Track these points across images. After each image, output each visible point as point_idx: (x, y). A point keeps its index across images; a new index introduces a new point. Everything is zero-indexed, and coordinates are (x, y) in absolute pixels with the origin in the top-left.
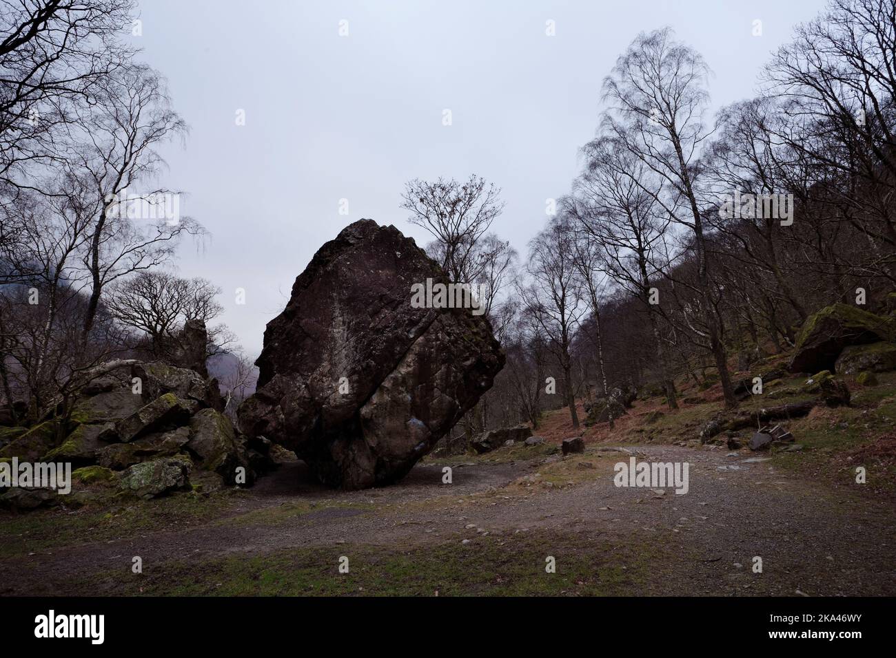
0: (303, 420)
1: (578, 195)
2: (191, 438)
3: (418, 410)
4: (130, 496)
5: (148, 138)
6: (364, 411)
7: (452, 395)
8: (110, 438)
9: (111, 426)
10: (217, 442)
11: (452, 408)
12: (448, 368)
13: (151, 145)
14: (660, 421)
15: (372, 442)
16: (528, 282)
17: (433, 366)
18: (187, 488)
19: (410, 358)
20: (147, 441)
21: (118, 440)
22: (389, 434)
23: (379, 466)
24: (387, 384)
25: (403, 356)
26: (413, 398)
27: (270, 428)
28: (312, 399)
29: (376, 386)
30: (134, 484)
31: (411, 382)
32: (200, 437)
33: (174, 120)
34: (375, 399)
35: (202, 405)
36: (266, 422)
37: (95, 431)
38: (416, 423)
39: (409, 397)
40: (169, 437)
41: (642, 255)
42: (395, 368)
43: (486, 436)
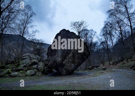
0: (53, 64)
1: (108, 20)
2: (37, 67)
3: (73, 62)
4: (27, 75)
5: (30, 17)
6: (64, 62)
7: (79, 60)
8: (25, 66)
9: (25, 65)
10: (41, 67)
11: (79, 62)
12: (78, 55)
13: (31, 18)
14: (124, 64)
15: (65, 68)
16: (100, 37)
17: (75, 55)
18: (36, 74)
19: (71, 53)
20: (30, 67)
21: (26, 67)
22: (68, 66)
23: (67, 72)
24: (67, 58)
25: (70, 53)
26: (72, 60)
27: (48, 65)
28: (55, 60)
29: (65, 58)
30: (28, 74)
31: (71, 57)
32: (39, 67)
33: (34, 13)
34: (65, 60)
35: (39, 61)
36: (48, 64)
37: (23, 65)
38: (73, 65)
39: (71, 60)
40: (34, 66)
41: (121, 32)
42: (69, 55)
43: (91, 67)
